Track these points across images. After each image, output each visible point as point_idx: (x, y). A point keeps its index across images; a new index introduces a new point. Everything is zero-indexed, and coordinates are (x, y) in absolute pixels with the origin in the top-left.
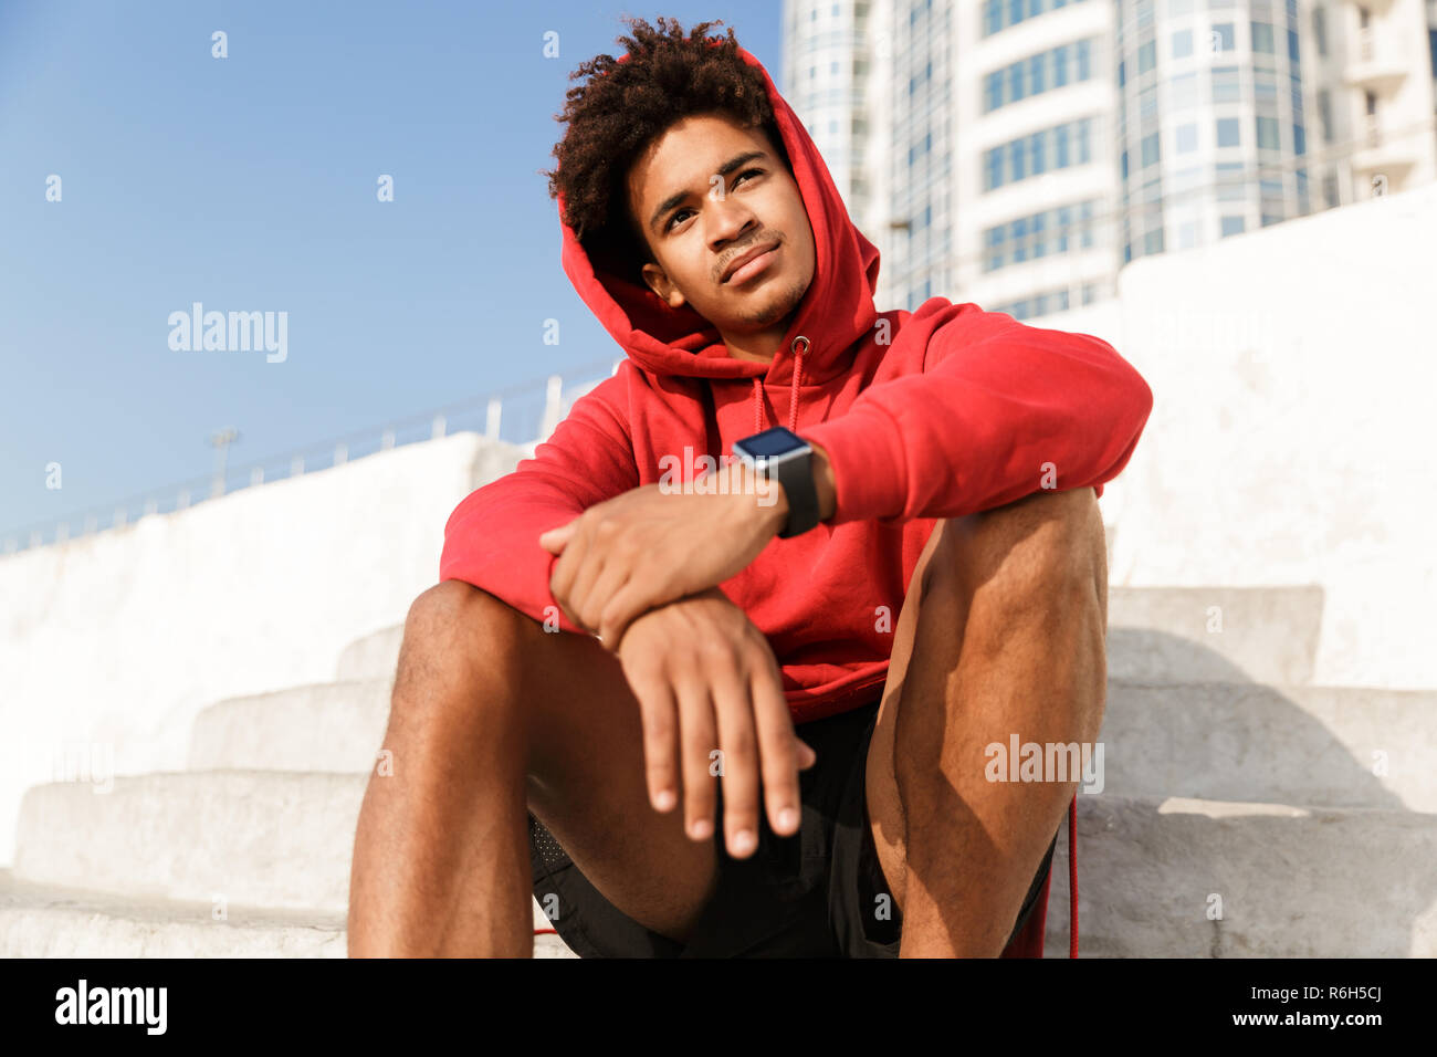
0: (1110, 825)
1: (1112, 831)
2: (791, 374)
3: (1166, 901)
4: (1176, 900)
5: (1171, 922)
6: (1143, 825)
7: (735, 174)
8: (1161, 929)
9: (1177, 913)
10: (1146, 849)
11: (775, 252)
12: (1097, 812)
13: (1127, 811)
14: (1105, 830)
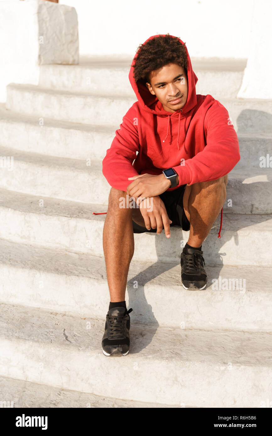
0: (233, 186)
1: (233, 187)
2: (178, 120)
3: (243, 201)
4: (245, 201)
5: (243, 205)
6: (240, 186)
7: (177, 79)
8: (241, 207)
9: (245, 204)
10: (240, 191)
11: (181, 98)
12: (230, 184)
13: (237, 183)
14: (231, 187)
